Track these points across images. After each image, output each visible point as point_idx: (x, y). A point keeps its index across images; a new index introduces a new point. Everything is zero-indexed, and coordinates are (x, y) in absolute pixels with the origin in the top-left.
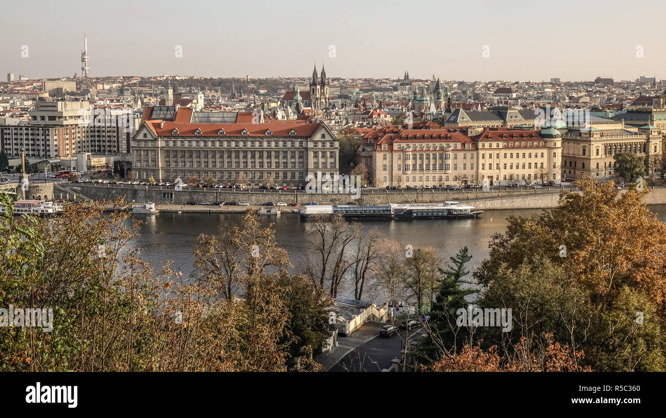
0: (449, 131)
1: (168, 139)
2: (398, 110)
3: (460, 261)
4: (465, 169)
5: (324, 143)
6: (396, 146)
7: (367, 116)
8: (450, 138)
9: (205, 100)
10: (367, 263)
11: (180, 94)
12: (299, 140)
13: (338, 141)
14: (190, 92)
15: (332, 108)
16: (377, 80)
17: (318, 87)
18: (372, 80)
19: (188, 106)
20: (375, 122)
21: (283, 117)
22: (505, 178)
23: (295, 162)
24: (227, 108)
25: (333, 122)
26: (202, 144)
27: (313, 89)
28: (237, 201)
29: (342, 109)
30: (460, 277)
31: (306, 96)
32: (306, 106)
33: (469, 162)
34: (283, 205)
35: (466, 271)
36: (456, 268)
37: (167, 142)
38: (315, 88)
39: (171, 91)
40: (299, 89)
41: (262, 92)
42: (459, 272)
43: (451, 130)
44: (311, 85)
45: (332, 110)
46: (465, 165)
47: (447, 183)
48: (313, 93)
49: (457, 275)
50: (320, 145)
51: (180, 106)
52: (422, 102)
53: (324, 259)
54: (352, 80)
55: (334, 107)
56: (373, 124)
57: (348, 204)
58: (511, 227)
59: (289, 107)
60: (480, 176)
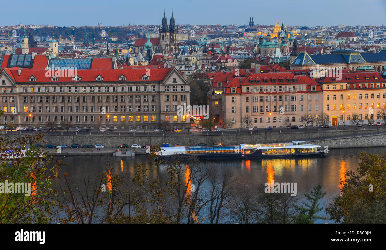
0: (296, 74)
1: (26, 86)
2: (245, 54)
3: (314, 198)
4: (310, 109)
5: (175, 86)
6: (244, 89)
7: (215, 61)
8: (296, 80)
9: (59, 48)
10: (222, 201)
11: (36, 42)
12: (152, 84)
13: (188, 85)
14: (44, 41)
15: (182, 54)
16: (224, 26)
17: (168, 34)
18: (219, 26)
19: (43, 54)
20: (223, 66)
21: (135, 63)
22: (349, 118)
23: (148, 106)
24: (80, 56)
25: (183, 67)
26: (58, 90)
27: (163, 36)
28: (93, 144)
29: (191, 54)
30: (314, 213)
31: (156, 42)
32: (156, 52)
33: (314, 103)
34: (137, 147)
35: (319, 207)
36: (310, 204)
37: (25, 88)
38: (164, 34)
39: (26, 40)
40: (149, 36)
41: (114, 39)
42: (313, 208)
43: (297, 73)
44: (160, 32)
45: (181, 56)
46: (310, 106)
47: (293, 124)
48: (163, 39)
49: (312, 212)
50: (171, 89)
51: (36, 54)
52: (268, 47)
53: (180, 198)
54: (199, 26)
55: (183, 52)
56: (221, 68)
57: (199, 145)
58: (362, 164)
59: (140, 53)
60: (325, 117)
